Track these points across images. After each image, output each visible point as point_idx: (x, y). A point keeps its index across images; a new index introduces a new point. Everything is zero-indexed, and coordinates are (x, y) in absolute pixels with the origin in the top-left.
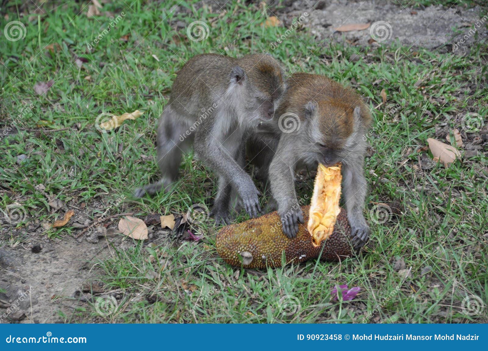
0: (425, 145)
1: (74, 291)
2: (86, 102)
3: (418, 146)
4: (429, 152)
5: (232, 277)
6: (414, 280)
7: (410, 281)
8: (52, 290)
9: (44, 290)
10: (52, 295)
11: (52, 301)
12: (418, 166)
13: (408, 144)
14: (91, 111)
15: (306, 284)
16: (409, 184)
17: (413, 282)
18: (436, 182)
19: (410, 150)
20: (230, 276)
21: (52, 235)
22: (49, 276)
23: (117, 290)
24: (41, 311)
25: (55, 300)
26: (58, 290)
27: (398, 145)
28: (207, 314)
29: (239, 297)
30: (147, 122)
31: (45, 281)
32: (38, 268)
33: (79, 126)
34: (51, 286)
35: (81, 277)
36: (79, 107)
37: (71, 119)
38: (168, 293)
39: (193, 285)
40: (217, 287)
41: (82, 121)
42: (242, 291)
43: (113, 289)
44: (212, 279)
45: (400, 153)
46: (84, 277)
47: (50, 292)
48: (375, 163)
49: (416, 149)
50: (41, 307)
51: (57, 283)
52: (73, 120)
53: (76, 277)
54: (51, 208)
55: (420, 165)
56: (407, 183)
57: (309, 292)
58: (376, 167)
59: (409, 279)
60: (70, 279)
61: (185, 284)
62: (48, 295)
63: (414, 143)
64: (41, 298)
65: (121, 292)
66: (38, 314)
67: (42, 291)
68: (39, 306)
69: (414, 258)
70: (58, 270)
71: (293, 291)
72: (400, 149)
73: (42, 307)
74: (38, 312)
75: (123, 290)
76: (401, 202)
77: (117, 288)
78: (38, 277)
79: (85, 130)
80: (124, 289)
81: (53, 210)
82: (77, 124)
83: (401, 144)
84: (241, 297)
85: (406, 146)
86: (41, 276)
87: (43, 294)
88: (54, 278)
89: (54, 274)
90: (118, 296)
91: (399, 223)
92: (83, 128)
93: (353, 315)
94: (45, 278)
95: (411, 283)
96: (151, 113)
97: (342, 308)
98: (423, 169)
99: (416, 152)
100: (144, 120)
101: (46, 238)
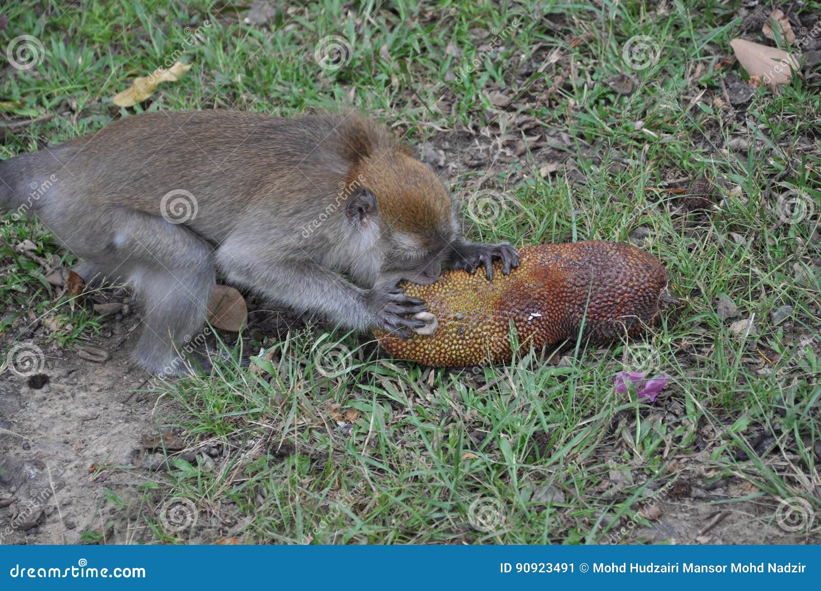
0: (726, 51)
1: (129, 450)
2: (75, 53)
3: (715, 58)
4: (736, 65)
5: (420, 382)
6: (763, 339)
7: (756, 340)
8: (87, 453)
9: (72, 457)
10: (89, 464)
11: (92, 478)
12: (724, 99)
13: (695, 56)
14: (88, 69)
15: (562, 379)
16: (712, 138)
17: (761, 342)
18: (762, 126)
19: (700, 67)
20: (416, 380)
21: (67, 341)
22: (76, 424)
23: (211, 440)
24: (74, 502)
25: (96, 475)
26: (99, 452)
27: (676, 62)
28: (390, 471)
29: (443, 423)
30: (199, 80)
31: (69, 437)
32: (51, 412)
33: (74, 106)
34: (82, 446)
35: (137, 420)
36: (65, 66)
37: (55, 91)
38: (307, 432)
39: (351, 409)
40: (397, 406)
41: (76, 94)
42: (445, 410)
43: (202, 438)
44: (385, 393)
45: (683, 77)
46: (143, 418)
47: (84, 458)
48: (642, 106)
49: (712, 63)
50: (72, 494)
51: (93, 437)
52: (58, 94)
53: (127, 421)
54: (54, 286)
55: (728, 98)
56: (708, 138)
57: (573, 393)
58: (644, 114)
59: (754, 338)
60: (116, 426)
61: (335, 411)
62: (82, 466)
63: (706, 54)
64: (69, 473)
65: (219, 442)
66: (71, 509)
67: (68, 458)
68: (69, 490)
69: (756, 295)
70: (91, 409)
71: (541, 395)
72: (682, 68)
73: (75, 492)
74: (69, 504)
75: (223, 439)
76: (707, 182)
77: (211, 436)
78: (55, 430)
79: (85, 113)
80: (224, 437)
81: (58, 289)
82: (69, 101)
83: (682, 60)
84: (447, 423)
85: (693, 60)
86: (60, 427)
87: (72, 465)
88: (87, 427)
89: (85, 419)
90: (214, 451)
91: (713, 227)
92: (81, 107)
93: (664, 429)
94: (68, 430)
95: (758, 344)
96: (203, 61)
97: (641, 418)
98: (733, 105)
99: (713, 70)
100: (194, 78)
101: (55, 347)
